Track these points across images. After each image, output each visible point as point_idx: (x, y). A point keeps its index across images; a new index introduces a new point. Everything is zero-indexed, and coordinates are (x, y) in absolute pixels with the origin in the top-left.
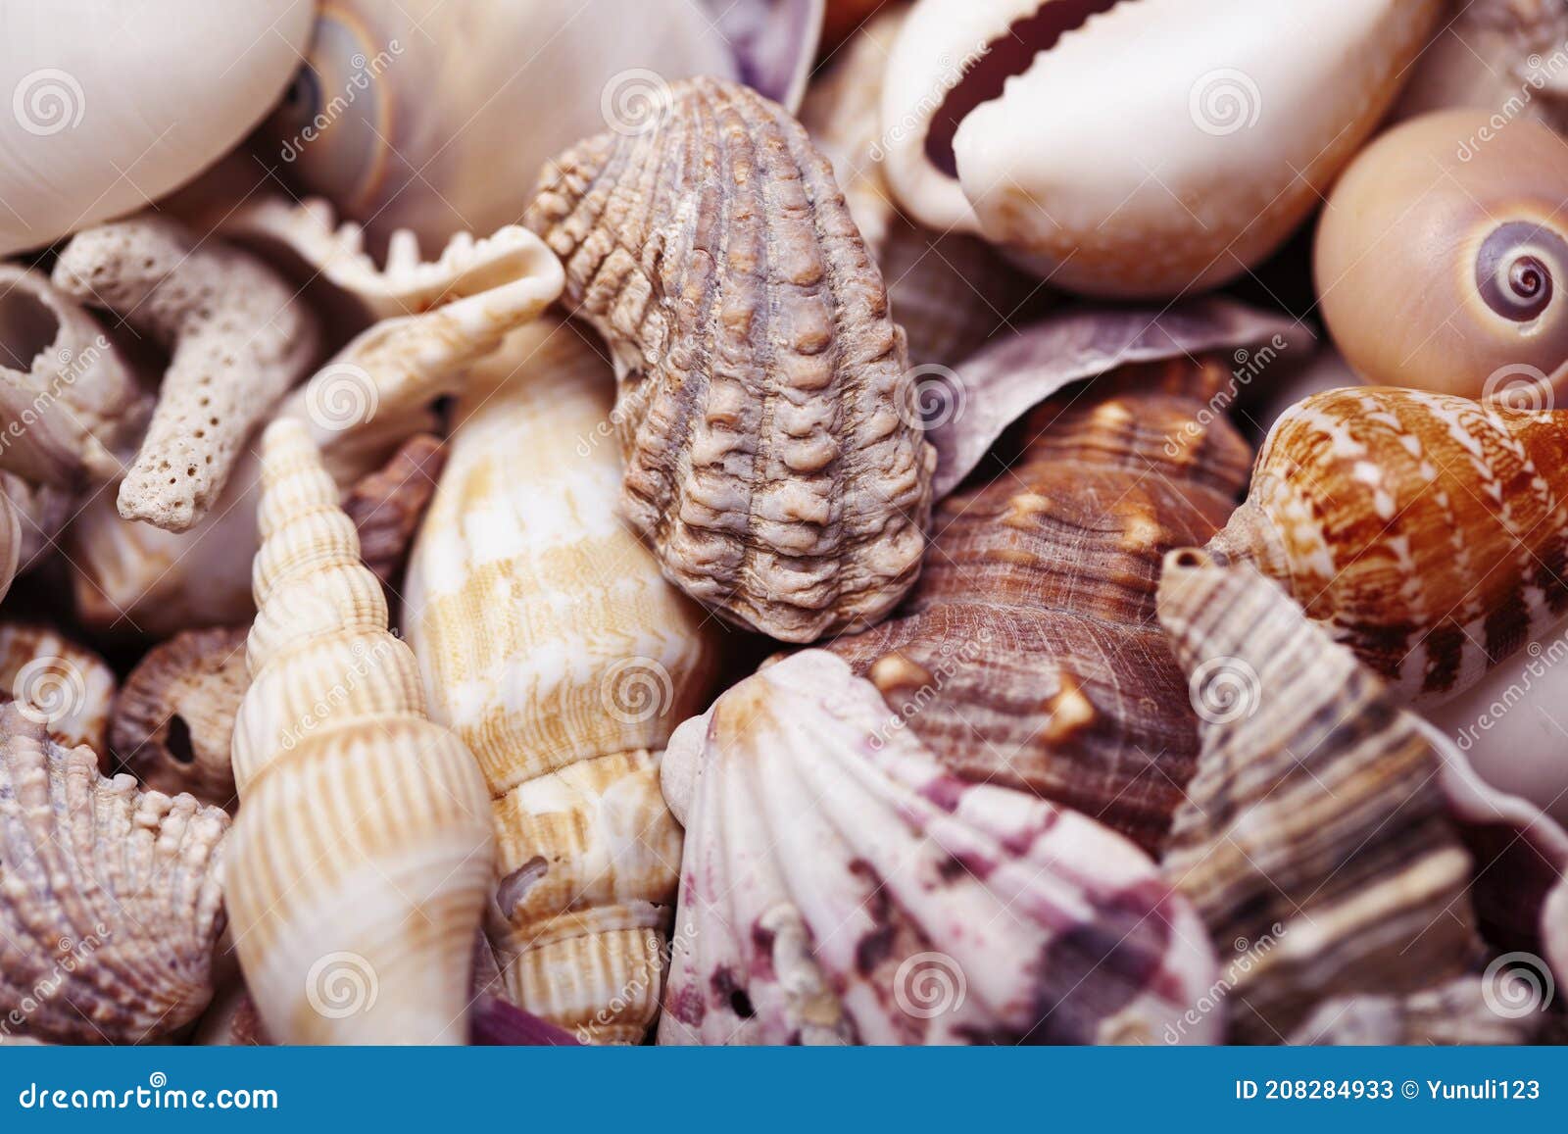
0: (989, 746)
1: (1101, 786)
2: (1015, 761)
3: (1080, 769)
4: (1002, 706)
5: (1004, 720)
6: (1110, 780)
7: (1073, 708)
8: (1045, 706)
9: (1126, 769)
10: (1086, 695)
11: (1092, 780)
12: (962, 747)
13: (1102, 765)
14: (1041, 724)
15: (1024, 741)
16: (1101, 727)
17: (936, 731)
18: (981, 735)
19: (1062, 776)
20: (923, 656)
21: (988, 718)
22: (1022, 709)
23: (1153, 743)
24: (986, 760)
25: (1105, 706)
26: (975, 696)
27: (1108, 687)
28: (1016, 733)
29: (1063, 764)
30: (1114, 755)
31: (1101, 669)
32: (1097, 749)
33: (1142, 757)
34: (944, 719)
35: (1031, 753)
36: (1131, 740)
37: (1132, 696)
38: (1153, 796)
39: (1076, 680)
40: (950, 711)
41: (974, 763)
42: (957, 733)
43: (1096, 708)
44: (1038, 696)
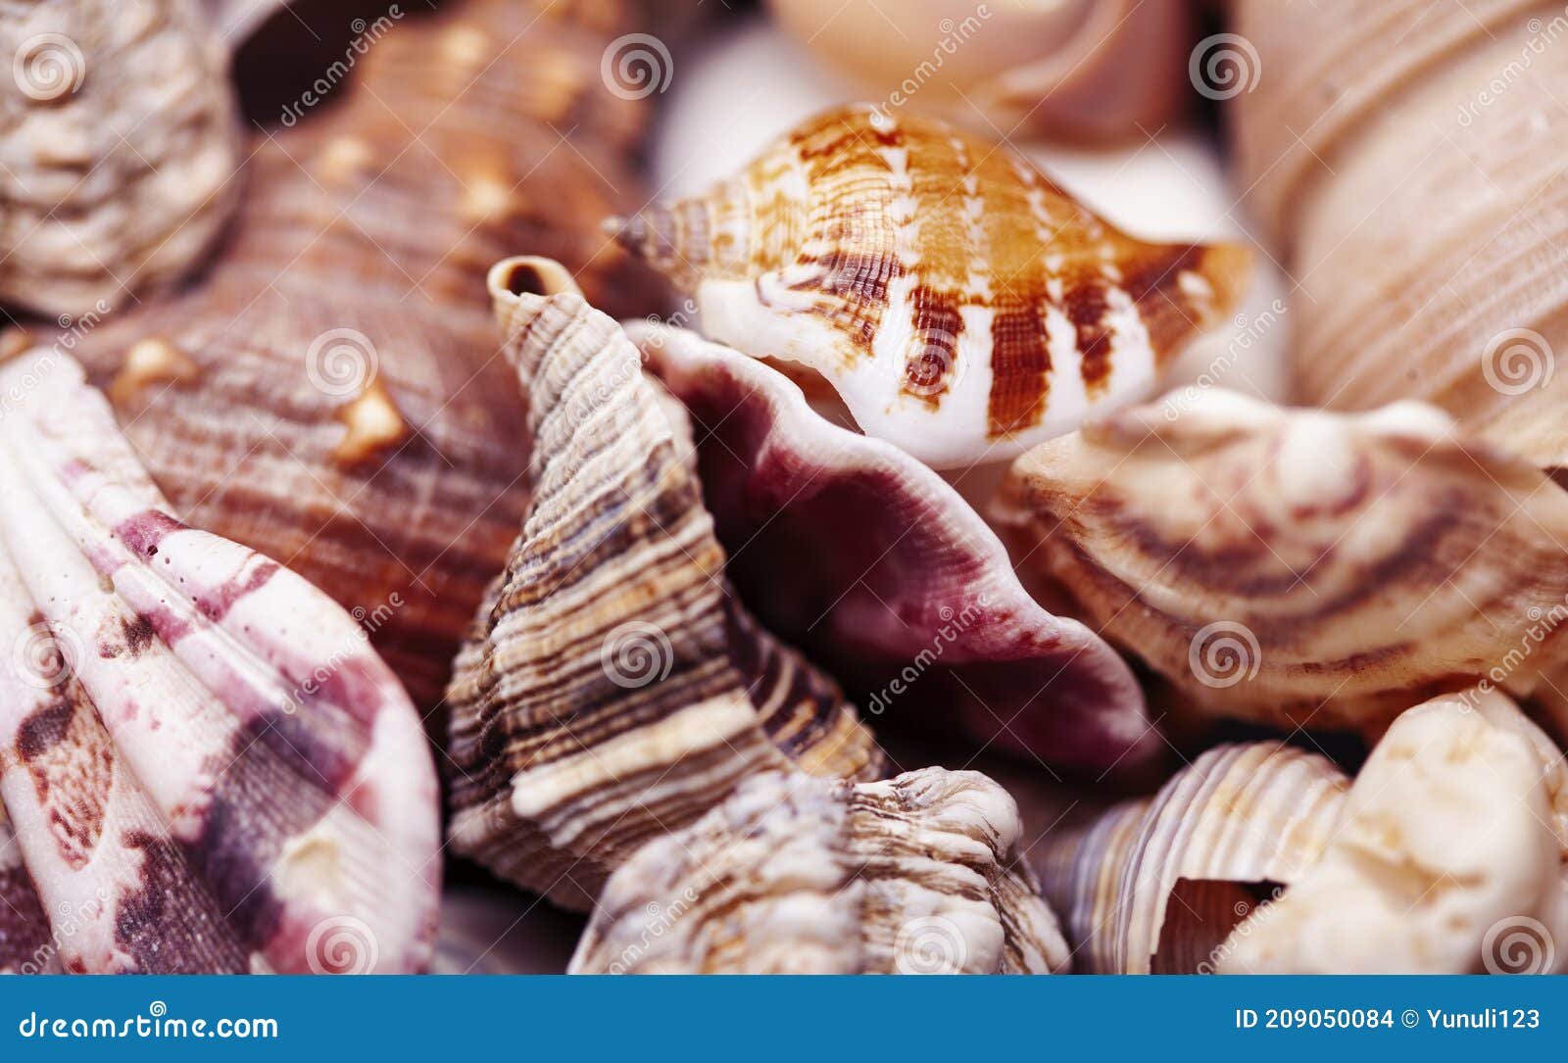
0: (266, 462)
1: (407, 519)
2: (298, 482)
3: (379, 496)
4: (287, 412)
5: (287, 429)
6: (420, 511)
7: (375, 420)
8: (340, 415)
9: (440, 499)
10: (394, 405)
11: (396, 511)
12: (233, 460)
13: (409, 492)
14: (332, 437)
15: (309, 459)
16: (411, 445)
17: (199, 438)
18: (257, 448)
19: (356, 504)
20: (193, 341)
21: (266, 426)
22: (310, 417)
23: (480, 467)
24: (260, 478)
25: (418, 417)
26: (252, 397)
27: (425, 394)
28: (301, 447)
29: (359, 489)
30: (425, 481)
31: (419, 370)
32: (404, 472)
33: (461, 485)
34: (212, 424)
35: (318, 473)
36: (450, 463)
37: (457, 407)
38: (474, 536)
39: (386, 386)
40: (221, 413)
41: (247, 482)
42: (227, 443)
43: (405, 421)
44: (333, 403)
